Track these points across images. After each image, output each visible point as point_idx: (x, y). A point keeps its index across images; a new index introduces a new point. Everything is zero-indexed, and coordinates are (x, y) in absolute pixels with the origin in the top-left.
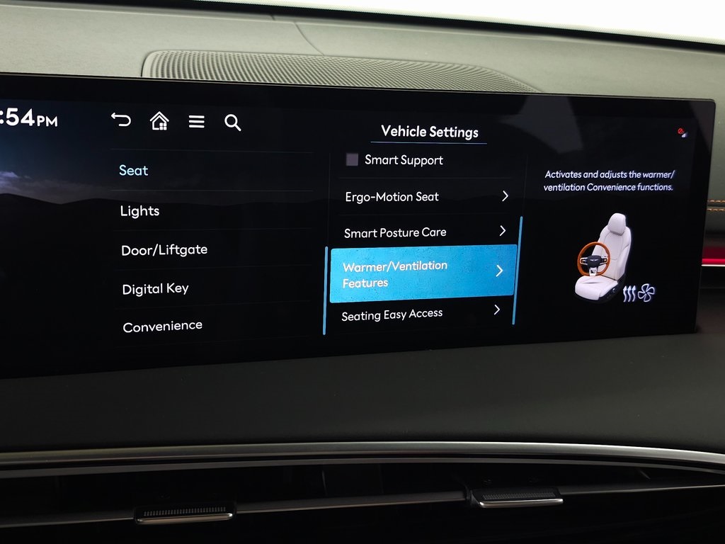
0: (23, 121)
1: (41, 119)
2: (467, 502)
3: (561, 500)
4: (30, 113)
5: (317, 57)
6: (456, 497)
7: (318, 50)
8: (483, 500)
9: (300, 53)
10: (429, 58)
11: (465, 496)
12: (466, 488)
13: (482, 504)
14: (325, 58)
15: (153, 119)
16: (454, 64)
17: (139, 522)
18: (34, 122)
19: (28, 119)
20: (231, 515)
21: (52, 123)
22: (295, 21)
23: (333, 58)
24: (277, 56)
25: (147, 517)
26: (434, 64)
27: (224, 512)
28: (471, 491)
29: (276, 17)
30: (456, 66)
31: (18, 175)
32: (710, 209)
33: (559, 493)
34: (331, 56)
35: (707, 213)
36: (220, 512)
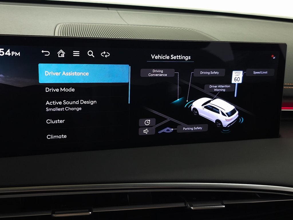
0: (6, 54)
1: (13, 53)
2: (186, 207)
3: (224, 206)
4: (9, 51)
5: (126, 26)
6: (182, 205)
7: (126, 22)
8: (192, 206)
9: (119, 24)
10: (171, 26)
11: (185, 205)
12: (186, 202)
13: (192, 208)
14: (129, 26)
15: (59, 53)
16: (181, 28)
17: (53, 216)
18: (10, 54)
19: (8, 53)
20: (90, 213)
21: (18, 55)
22: (117, 10)
24: (110, 25)
25: (56, 214)
26: (173, 28)
27: (87, 212)
28: (188, 203)
29: (109, 9)
31: (4, 76)
32: (285, 87)
33: (223, 203)
34: (131, 25)
35: (284, 89)
36: (86, 212)
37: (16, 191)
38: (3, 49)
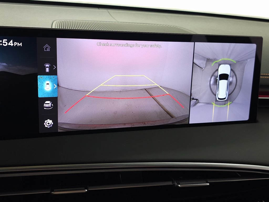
0: (9, 44)
1: (16, 43)
2: (174, 185)
3: (208, 184)
4: (11, 41)
5: (116, 23)
6: (170, 183)
7: (116, 20)
8: (179, 184)
9: (109, 21)
10: (157, 23)
11: (173, 183)
12: (173, 180)
13: (179, 186)
14: (119, 23)
16: (166, 25)
17: (52, 193)
18: (13, 44)
19: (11, 43)
20: (86, 190)
21: (20, 45)
22: (107, 10)
23: (122, 23)
24: (101, 22)
25: (55, 191)
26: (159, 25)
27: (84, 189)
28: (175, 181)
29: (100, 9)
30: (167, 26)
31: (7, 64)
32: (261, 77)
33: (207, 181)
34: (121, 22)
35: (260, 79)
36: (82, 189)
37: (18, 170)
38: (6, 40)
